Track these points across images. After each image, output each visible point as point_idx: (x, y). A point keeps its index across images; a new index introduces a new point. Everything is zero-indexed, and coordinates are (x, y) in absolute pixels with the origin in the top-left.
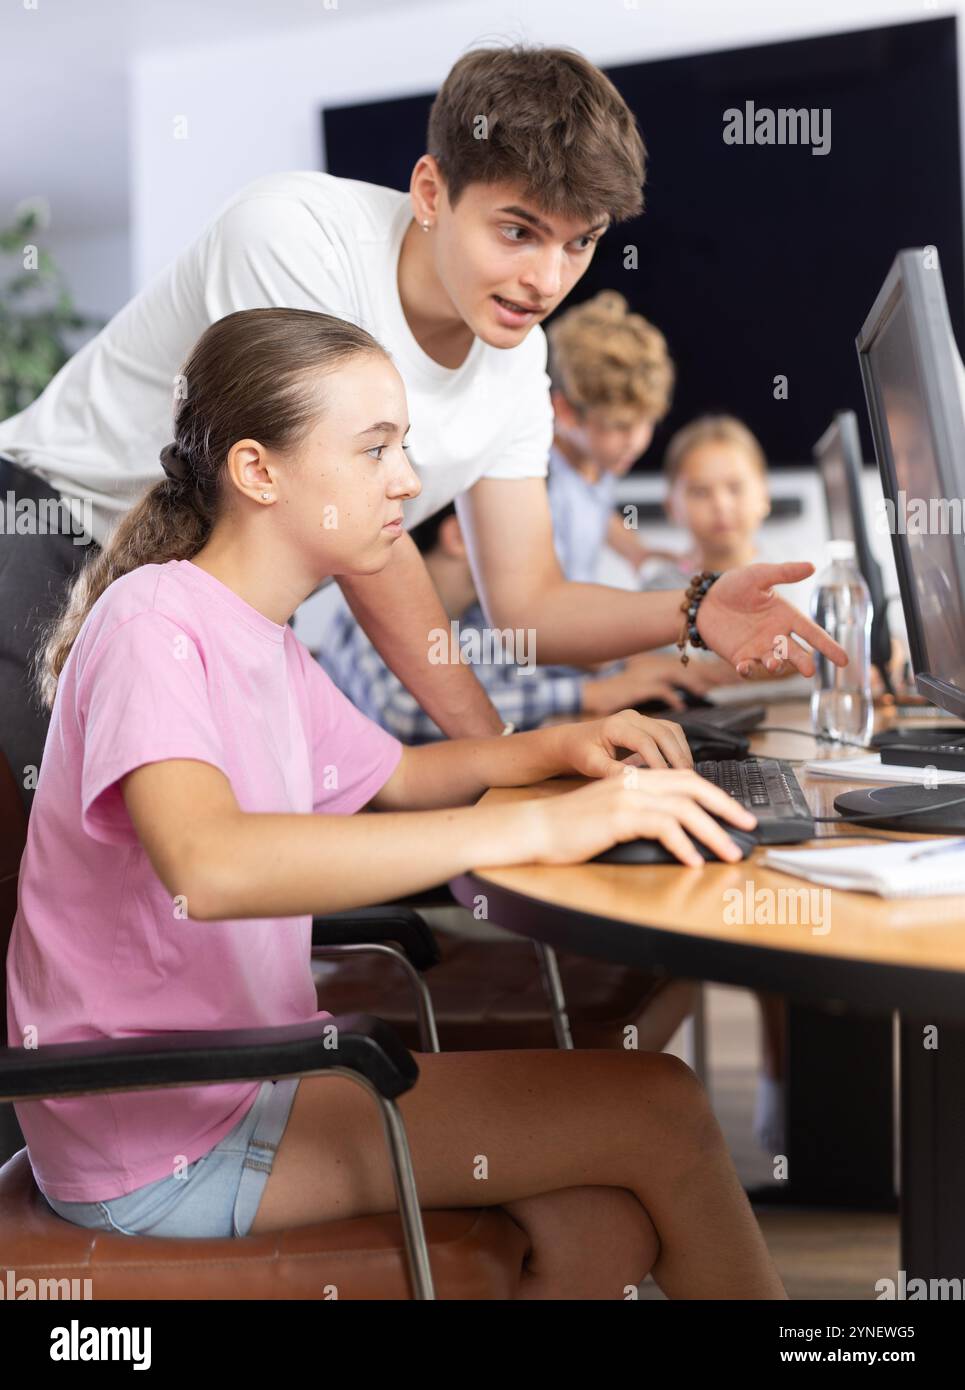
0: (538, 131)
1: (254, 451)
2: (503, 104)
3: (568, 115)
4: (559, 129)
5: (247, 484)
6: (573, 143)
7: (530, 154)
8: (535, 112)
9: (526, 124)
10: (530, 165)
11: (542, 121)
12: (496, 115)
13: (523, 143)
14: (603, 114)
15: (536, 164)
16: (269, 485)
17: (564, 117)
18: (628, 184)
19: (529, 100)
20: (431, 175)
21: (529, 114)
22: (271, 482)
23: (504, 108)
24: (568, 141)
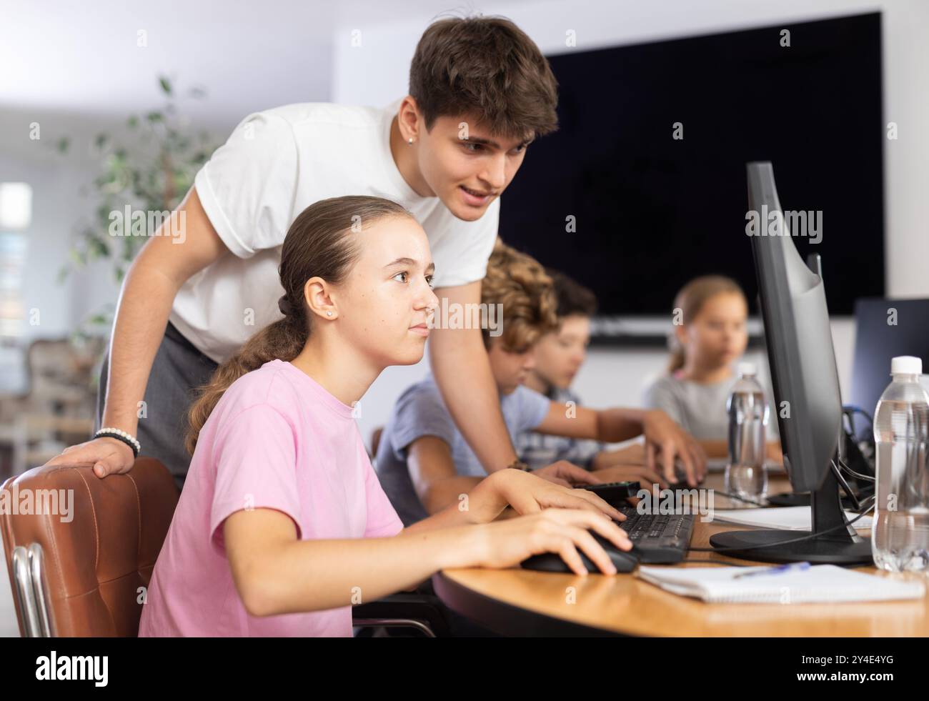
0: (486, 79)
1: (321, 285)
2: (460, 62)
3: (505, 67)
4: (500, 78)
5: (318, 307)
6: (510, 86)
7: (482, 95)
8: (483, 66)
9: (477, 75)
10: (482, 102)
11: (488, 72)
12: (456, 70)
13: (476, 88)
14: (528, 63)
15: (486, 100)
16: (332, 307)
17: (503, 68)
18: (548, 111)
19: (478, 58)
20: (412, 109)
21: (479, 68)
22: (332, 304)
23: (461, 65)
24: (507, 84)
